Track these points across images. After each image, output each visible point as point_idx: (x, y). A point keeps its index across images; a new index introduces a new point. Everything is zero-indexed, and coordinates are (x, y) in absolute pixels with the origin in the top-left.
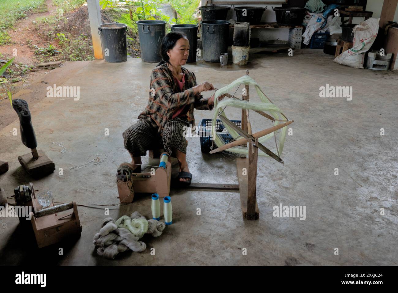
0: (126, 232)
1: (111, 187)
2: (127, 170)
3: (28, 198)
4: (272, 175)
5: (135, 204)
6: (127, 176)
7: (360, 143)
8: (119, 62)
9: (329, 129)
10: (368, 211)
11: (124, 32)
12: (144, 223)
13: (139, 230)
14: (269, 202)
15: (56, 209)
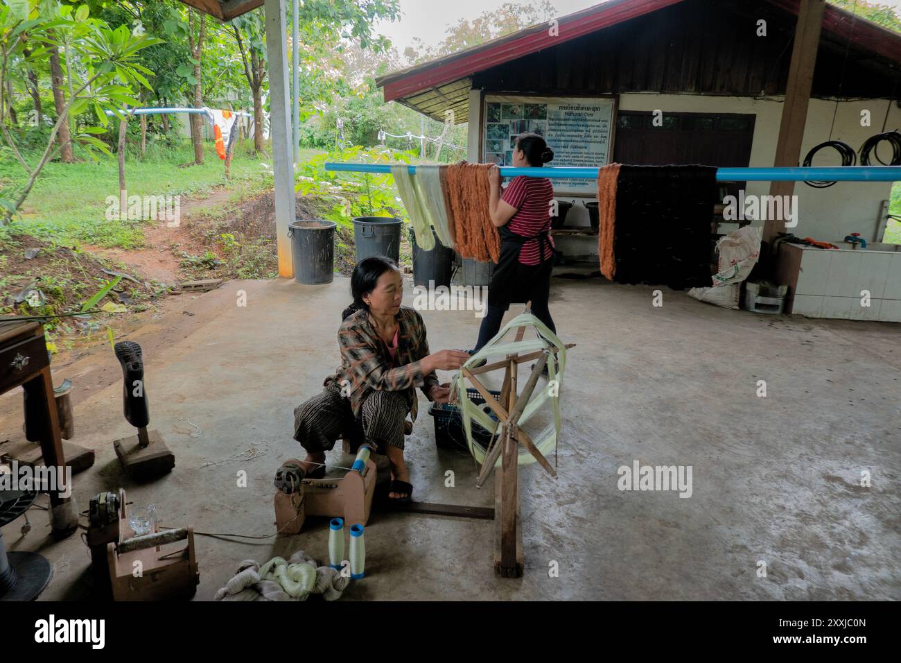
0: (274, 589)
1: (266, 502)
2: (294, 473)
3: (112, 516)
4: (558, 495)
5: (303, 537)
6: (293, 484)
7: (723, 443)
8: (318, 283)
9: (669, 414)
10: (727, 572)
11: (331, 235)
12: (309, 572)
13: (298, 585)
14: (546, 544)
15: (157, 538)
